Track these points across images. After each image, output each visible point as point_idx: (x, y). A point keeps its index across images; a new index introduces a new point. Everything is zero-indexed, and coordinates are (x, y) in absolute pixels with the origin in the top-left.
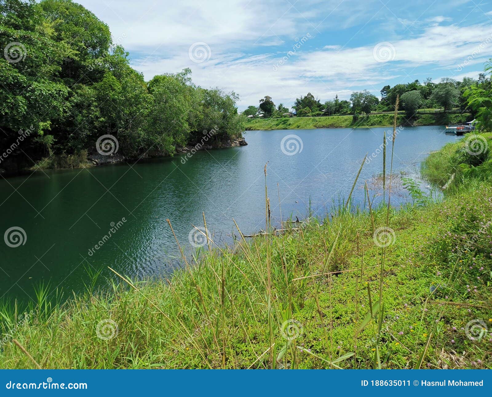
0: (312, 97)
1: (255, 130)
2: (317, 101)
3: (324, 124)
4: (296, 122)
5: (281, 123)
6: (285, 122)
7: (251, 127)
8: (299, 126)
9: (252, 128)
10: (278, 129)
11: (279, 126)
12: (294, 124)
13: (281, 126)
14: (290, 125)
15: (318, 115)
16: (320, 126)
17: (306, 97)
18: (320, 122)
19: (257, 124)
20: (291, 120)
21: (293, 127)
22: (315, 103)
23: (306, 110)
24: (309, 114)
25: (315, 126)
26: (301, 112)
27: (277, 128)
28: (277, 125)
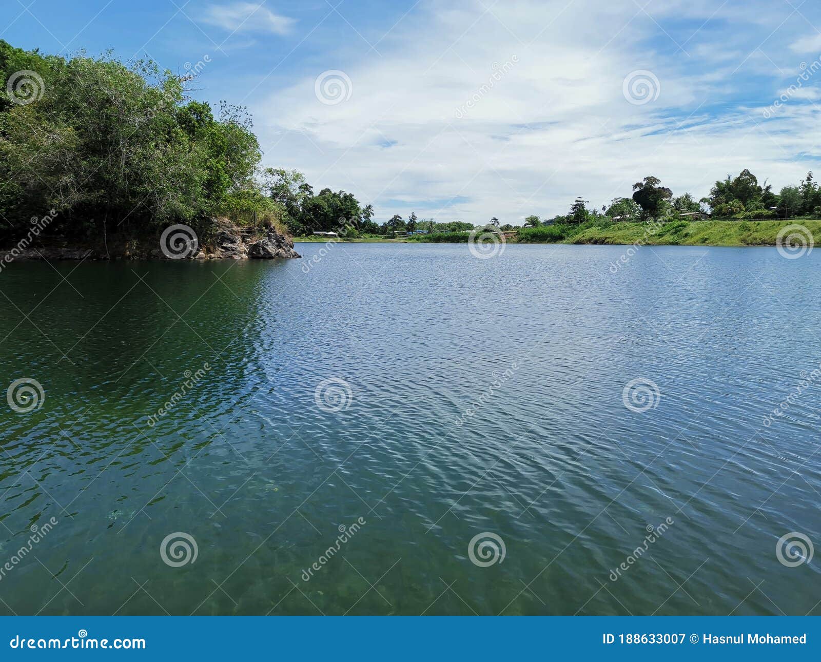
0: (753, 178)
1: (612, 243)
2: (763, 187)
3: (766, 238)
4: (700, 230)
5: (669, 231)
6: (677, 231)
7: (606, 238)
8: (706, 239)
9: (607, 240)
10: (660, 244)
11: (664, 238)
12: (696, 234)
13: (668, 238)
14: (686, 235)
15: (759, 217)
16: (755, 241)
17: (738, 180)
18: (756, 231)
19: (620, 233)
20: (692, 227)
21: (692, 240)
22: (758, 191)
23: (733, 205)
24: (736, 216)
25: (744, 241)
26: (721, 209)
27: (658, 241)
28: (660, 235)
